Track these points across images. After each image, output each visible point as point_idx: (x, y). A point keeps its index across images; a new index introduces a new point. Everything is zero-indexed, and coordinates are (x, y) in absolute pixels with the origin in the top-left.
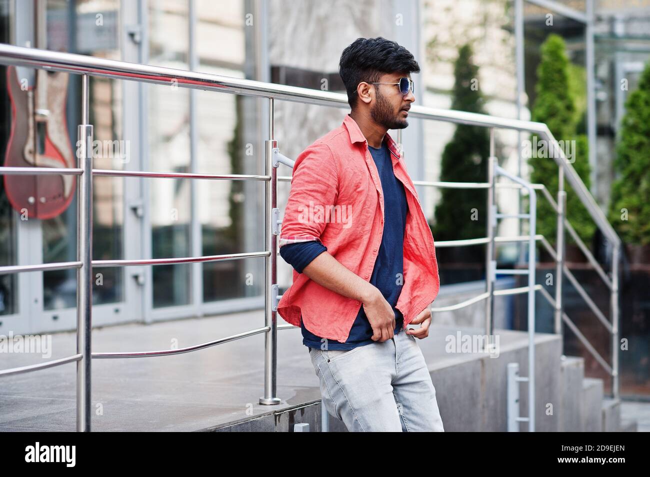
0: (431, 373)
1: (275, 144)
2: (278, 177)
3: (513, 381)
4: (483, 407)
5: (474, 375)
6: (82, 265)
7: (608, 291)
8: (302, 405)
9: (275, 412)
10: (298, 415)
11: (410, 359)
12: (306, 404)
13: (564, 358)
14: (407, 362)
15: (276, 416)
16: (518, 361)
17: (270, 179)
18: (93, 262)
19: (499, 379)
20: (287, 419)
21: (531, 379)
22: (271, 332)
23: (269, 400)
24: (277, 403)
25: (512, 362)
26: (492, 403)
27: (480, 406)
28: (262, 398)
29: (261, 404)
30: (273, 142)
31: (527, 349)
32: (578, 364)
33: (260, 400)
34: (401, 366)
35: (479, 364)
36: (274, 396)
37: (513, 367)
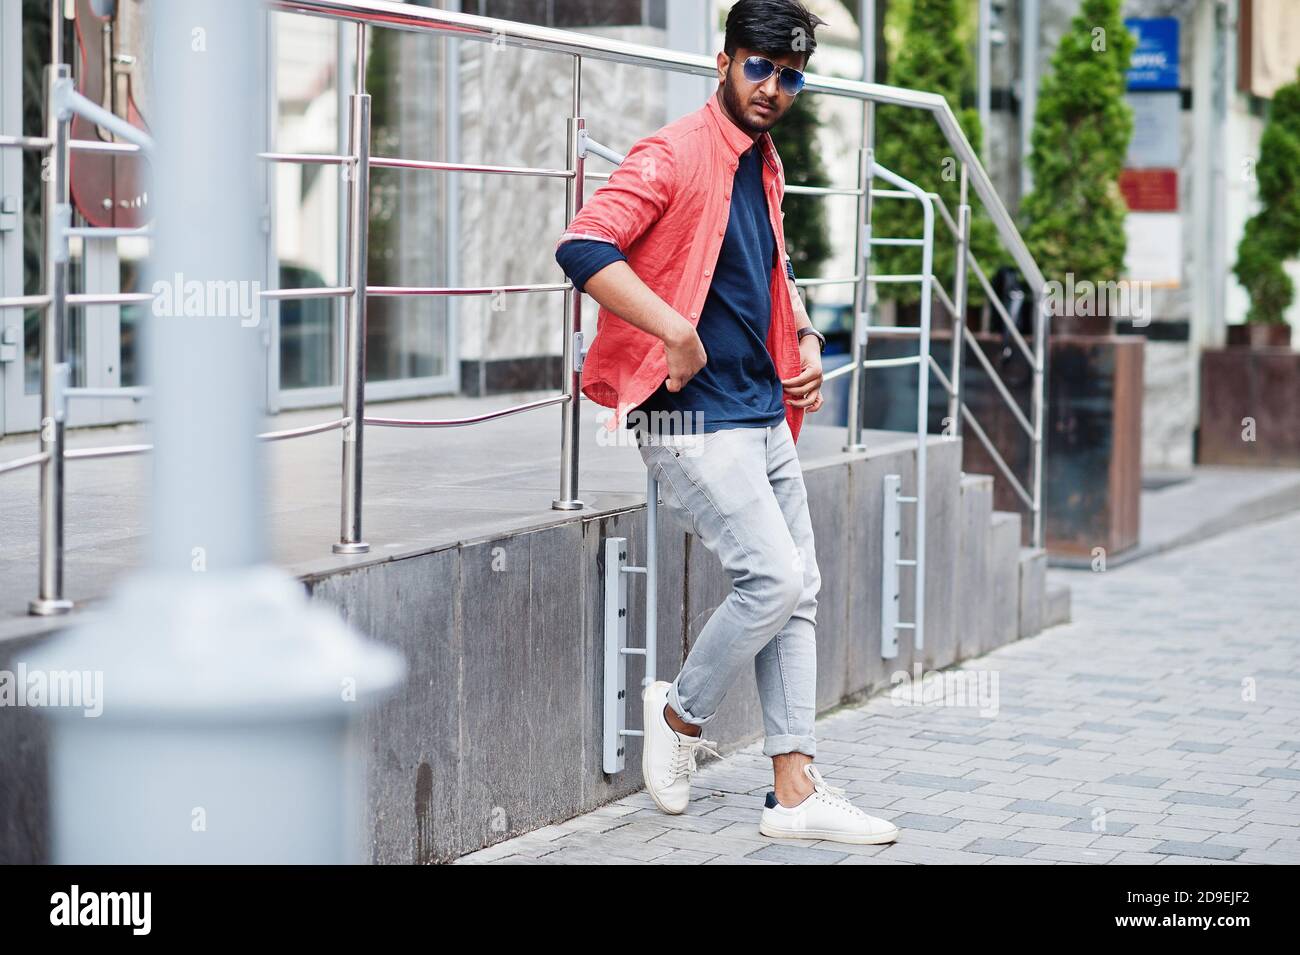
0: (804, 473)
1: (581, 124)
2: (585, 174)
3: (892, 501)
4: (849, 538)
5: (837, 487)
6: (353, 292)
7: (1029, 372)
8: (615, 511)
9: (583, 518)
10: (610, 525)
11: (781, 445)
12: (621, 511)
13: (963, 474)
14: (779, 450)
15: (584, 524)
16: (899, 471)
17: (573, 177)
18: (369, 288)
19: (872, 498)
20: (598, 529)
21: (921, 500)
22: (571, 402)
23: (567, 504)
24: (579, 507)
25: (890, 473)
26: (861, 533)
27: (844, 537)
28: (557, 500)
29: (554, 508)
30: (579, 121)
31: (915, 454)
32: (984, 485)
33: (554, 502)
34: (772, 456)
35: (845, 472)
36: (574, 496)
37: (893, 480)
